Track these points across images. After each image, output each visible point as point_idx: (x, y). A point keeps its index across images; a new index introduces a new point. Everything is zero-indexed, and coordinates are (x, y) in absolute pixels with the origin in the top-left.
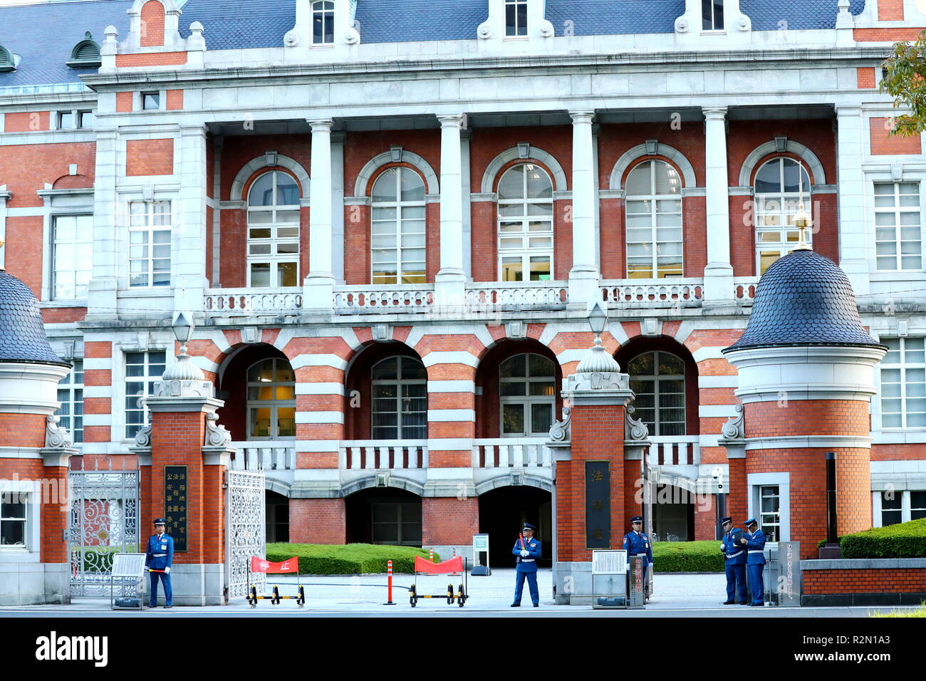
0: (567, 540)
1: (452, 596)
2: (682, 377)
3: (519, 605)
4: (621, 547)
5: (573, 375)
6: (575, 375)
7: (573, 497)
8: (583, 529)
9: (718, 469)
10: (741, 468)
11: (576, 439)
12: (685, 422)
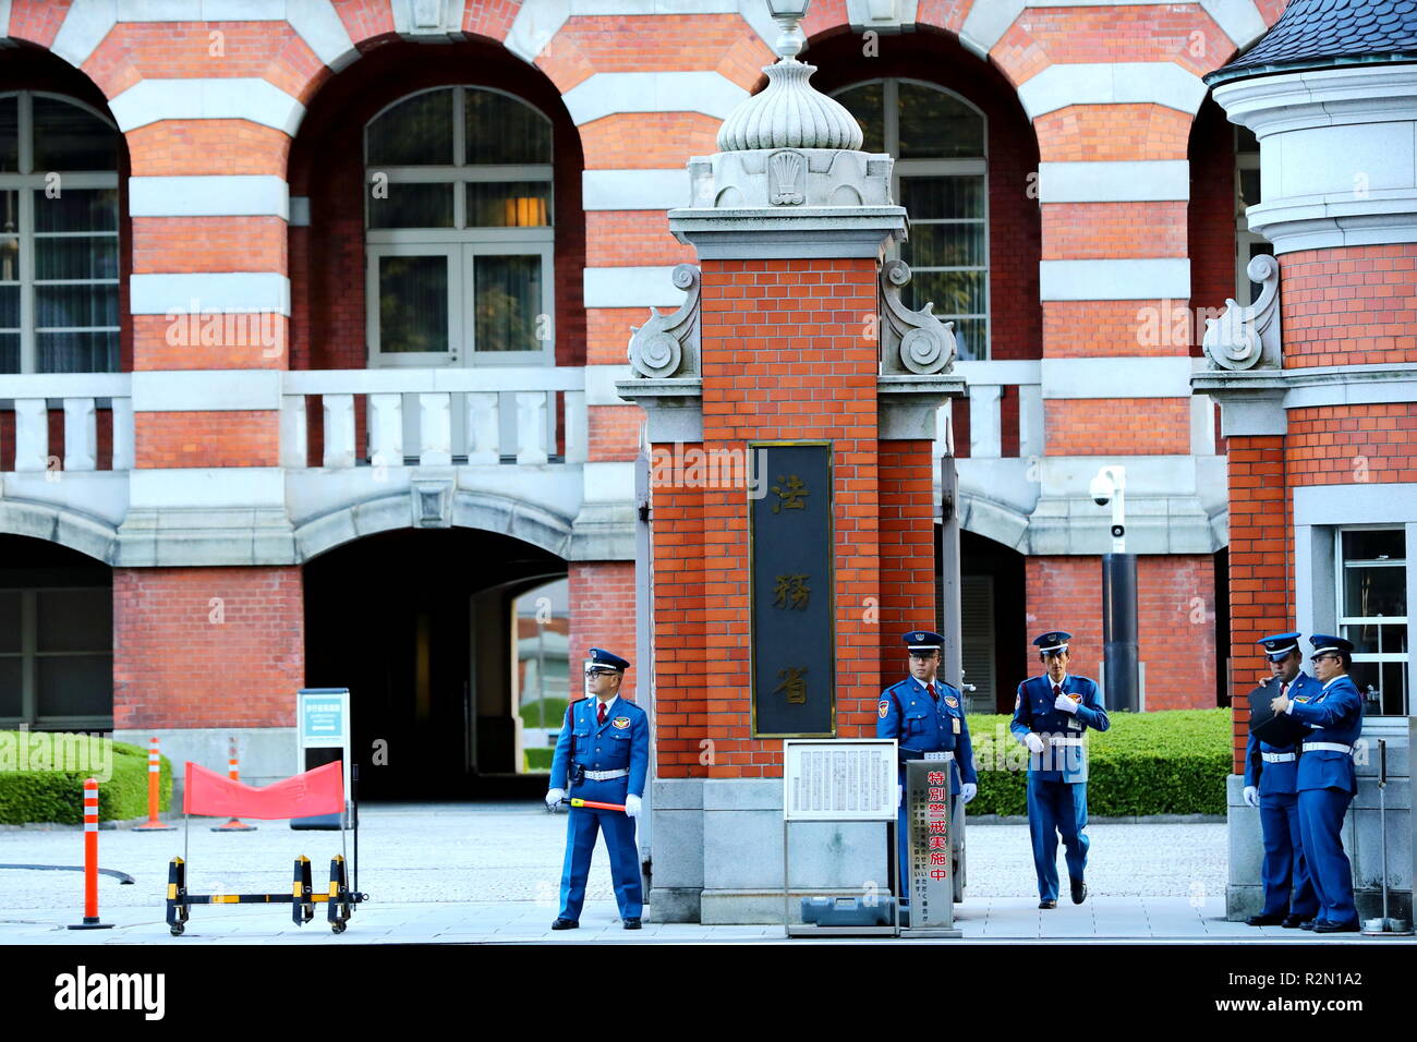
0: (688, 706)
1: (307, 897)
2: (977, 167)
3: (575, 925)
4: (869, 729)
5: (705, 159)
6: (715, 158)
7: (708, 563)
8: (744, 672)
9: (1109, 474)
10: (1272, 468)
11: (718, 369)
12: (987, 316)
